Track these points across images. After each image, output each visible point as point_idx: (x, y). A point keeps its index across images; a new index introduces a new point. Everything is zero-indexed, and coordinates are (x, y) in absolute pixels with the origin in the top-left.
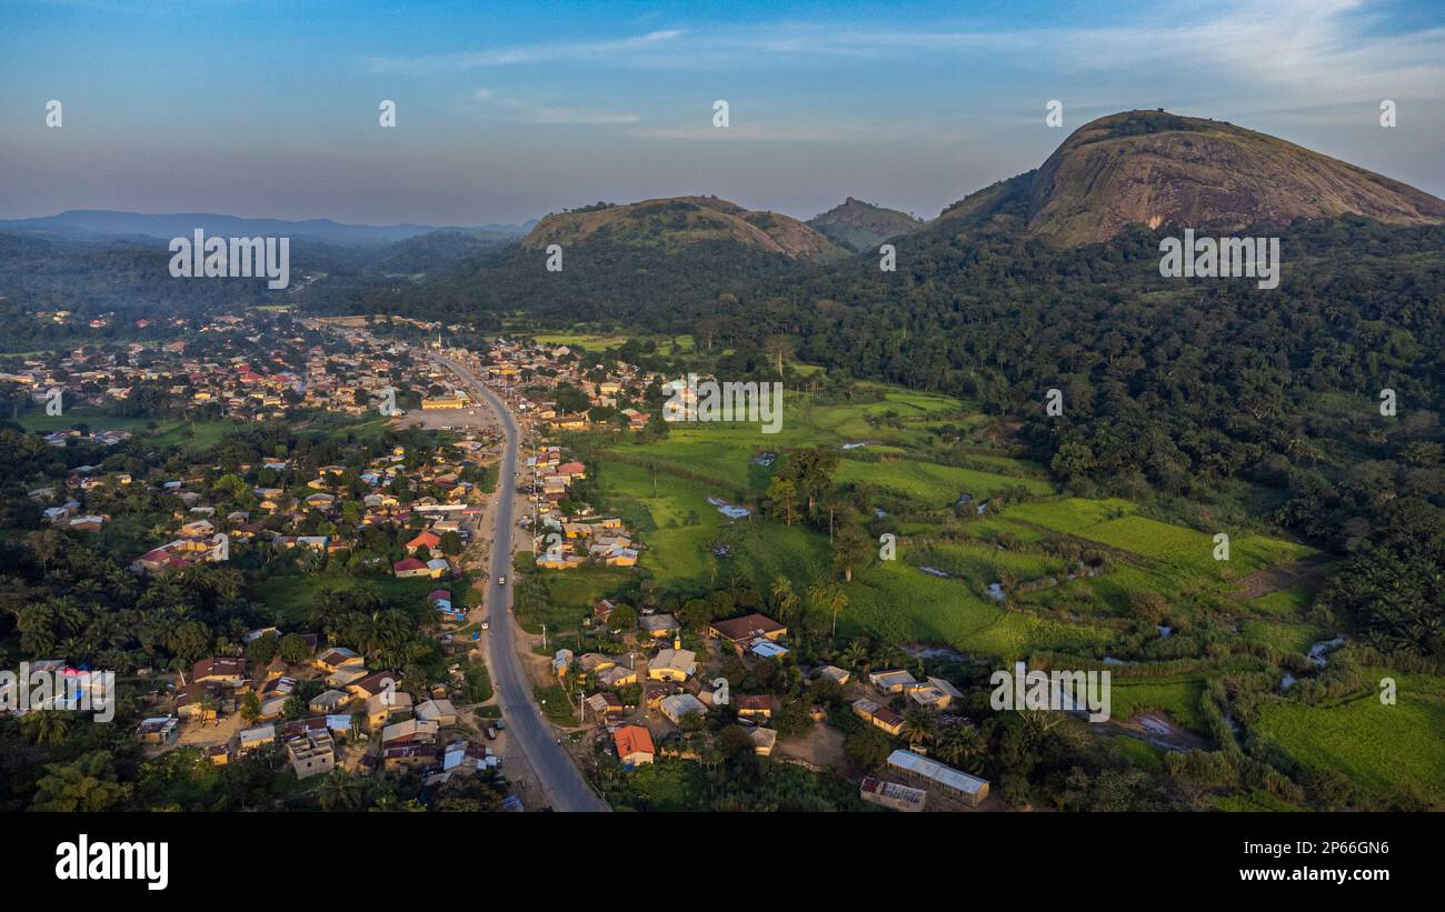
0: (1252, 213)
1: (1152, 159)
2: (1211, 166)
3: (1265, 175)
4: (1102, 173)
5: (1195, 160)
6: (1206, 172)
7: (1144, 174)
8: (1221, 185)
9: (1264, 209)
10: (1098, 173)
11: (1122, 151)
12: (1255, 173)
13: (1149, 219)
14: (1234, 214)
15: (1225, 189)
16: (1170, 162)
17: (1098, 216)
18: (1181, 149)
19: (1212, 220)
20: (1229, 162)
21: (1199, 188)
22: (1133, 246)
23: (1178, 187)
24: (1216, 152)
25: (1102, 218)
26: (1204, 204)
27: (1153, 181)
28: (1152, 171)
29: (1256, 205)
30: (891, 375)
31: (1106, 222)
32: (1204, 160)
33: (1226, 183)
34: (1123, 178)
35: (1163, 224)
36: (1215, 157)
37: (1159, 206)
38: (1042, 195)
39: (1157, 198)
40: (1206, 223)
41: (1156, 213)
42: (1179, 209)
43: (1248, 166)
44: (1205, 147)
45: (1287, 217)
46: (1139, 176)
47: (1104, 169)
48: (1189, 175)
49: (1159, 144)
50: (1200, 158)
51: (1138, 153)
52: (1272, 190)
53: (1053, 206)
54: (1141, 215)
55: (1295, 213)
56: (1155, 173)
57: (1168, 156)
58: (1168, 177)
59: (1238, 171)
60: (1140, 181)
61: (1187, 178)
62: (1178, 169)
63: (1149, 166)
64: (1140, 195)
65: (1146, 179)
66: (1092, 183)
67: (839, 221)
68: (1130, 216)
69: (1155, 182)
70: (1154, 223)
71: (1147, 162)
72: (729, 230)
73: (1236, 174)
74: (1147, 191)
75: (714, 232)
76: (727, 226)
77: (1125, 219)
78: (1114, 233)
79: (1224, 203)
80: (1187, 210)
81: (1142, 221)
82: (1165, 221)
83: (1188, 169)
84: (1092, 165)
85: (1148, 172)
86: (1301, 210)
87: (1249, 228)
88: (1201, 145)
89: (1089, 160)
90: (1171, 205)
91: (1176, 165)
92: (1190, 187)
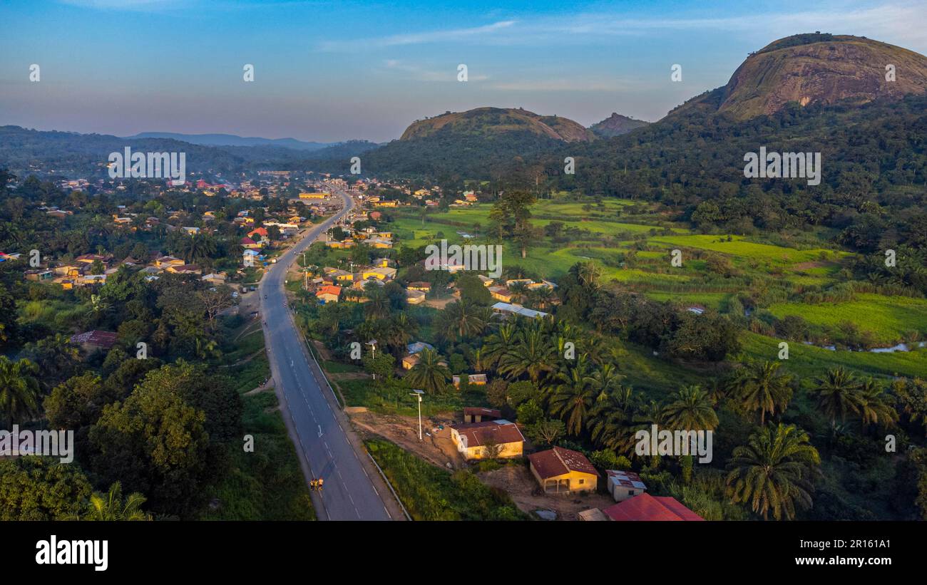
0: (875, 92)
1: (806, 60)
2: (848, 62)
4: (770, 71)
5: (837, 59)
6: (847, 66)
7: (799, 70)
8: (854, 74)
9: (885, 90)
10: (767, 72)
11: (785, 56)
12: (880, 66)
13: (801, 99)
14: (862, 94)
15: (857, 77)
16: (818, 61)
17: (765, 99)
18: (827, 52)
19: (845, 98)
20: (861, 60)
21: (838, 77)
22: (788, 117)
23: (823, 77)
25: (767, 100)
26: (841, 88)
27: (805, 74)
28: (805, 68)
29: (879, 87)
31: (770, 103)
32: (843, 59)
33: (858, 73)
34: (784, 73)
35: (810, 102)
36: (851, 56)
37: (808, 90)
39: (807, 85)
40: (842, 100)
41: (806, 95)
42: (823, 92)
43: (875, 61)
44: (845, 50)
45: (901, 94)
46: (795, 71)
47: (771, 69)
48: (832, 69)
49: (811, 50)
50: (840, 58)
51: (795, 57)
53: (734, 95)
54: (795, 96)
55: (907, 91)
56: (807, 68)
57: (818, 57)
58: (817, 71)
59: (868, 65)
60: (796, 75)
61: (829, 71)
62: (824, 65)
63: (803, 64)
64: (795, 83)
65: (800, 73)
66: (763, 78)
67: (607, 127)
68: (787, 98)
69: (807, 74)
70: (804, 102)
71: (802, 62)
72: (526, 125)
73: (865, 67)
74: (801, 81)
75: (517, 126)
76: (525, 123)
77: (784, 100)
78: (775, 109)
79: (856, 86)
80: (828, 92)
81: (795, 100)
82: (813, 100)
83: (831, 65)
84: (763, 66)
85: (802, 68)
86: (911, 89)
87: (873, 101)
88: (841, 49)
89: (762, 63)
90: (817, 89)
91: (822, 63)
92: (831, 77)
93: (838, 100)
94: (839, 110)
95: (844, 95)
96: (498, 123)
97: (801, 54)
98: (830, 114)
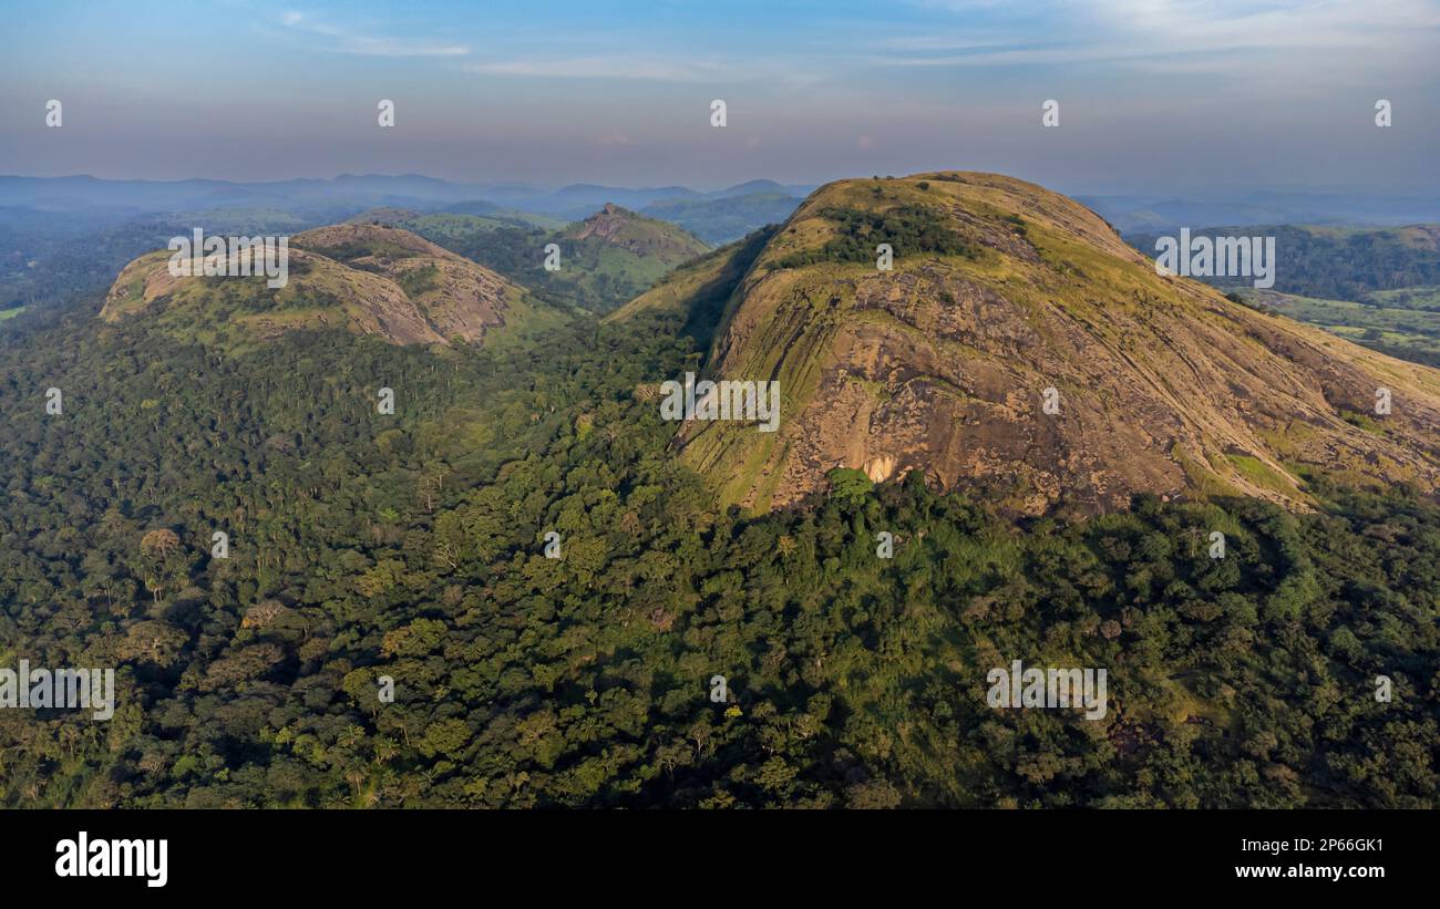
0: (1059, 471)
1: (883, 327)
2: (985, 349)
3: (1082, 378)
4: (797, 345)
5: (958, 336)
6: (980, 366)
7: (868, 359)
8: (1003, 400)
9: (1082, 468)
10: (790, 345)
11: (834, 302)
12: (1064, 372)
13: (871, 463)
14: (1026, 472)
15: (1008, 411)
18: (935, 309)
19: (984, 477)
20: (1019, 344)
21: (962, 402)
23: (924, 396)
24: (994, 321)
26: (969, 443)
27: (882, 376)
28: (880, 355)
29: (1066, 456)
31: (793, 460)
32: (974, 336)
33: (1011, 396)
34: (830, 364)
35: (896, 473)
36: (993, 331)
37: (888, 437)
39: (885, 419)
40: (973, 482)
41: (883, 452)
42: (924, 446)
43: (1053, 354)
44: (977, 309)
45: (1124, 488)
46: (857, 362)
47: (802, 339)
48: (946, 371)
49: (896, 294)
50: (967, 332)
51: (860, 308)
52: (1094, 417)
54: (856, 456)
55: (1139, 482)
56: (886, 359)
57: (910, 322)
58: (909, 372)
60: (858, 373)
61: (940, 377)
62: (926, 356)
63: (877, 342)
64: (857, 404)
65: (870, 372)
66: (781, 362)
68: (836, 454)
69: (884, 377)
70: (880, 471)
71: (874, 331)
73: (1030, 373)
74: (869, 398)
77: (827, 459)
78: (806, 488)
81: (855, 467)
82: (901, 466)
83: (943, 355)
84: (782, 325)
85: (873, 355)
86: (1149, 476)
87: (1053, 508)
88: (968, 304)
89: (780, 311)
90: (911, 435)
91: (923, 345)
92: (945, 401)
93: (965, 478)
95: (979, 465)
97: (873, 306)
98: (942, 530)
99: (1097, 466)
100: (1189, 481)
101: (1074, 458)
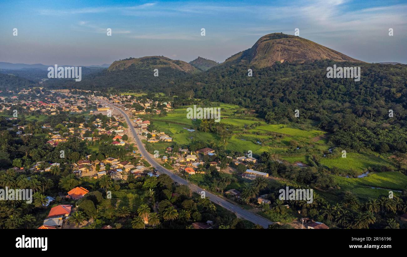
0: (305, 59)
3: (308, 49)
5: (291, 45)
6: (295, 48)
10: (267, 49)
11: (273, 43)
12: (306, 49)
14: (301, 59)
15: (299, 53)
16: (285, 46)
17: (268, 60)
18: (288, 43)
19: (296, 61)
20: (299, 46)
21: (293, 52)
22: (277, 67)
23: (287, 52)
24: (296, 43)
26: (294, 57)
27: (281, 51)
29: (306, 57)
30: (220, 100)
31: (270, 61)
32: (293, 45)
33: (299, 51)
34: (274, 50)
35: (284, 61)
36: (296, 45)
37: (283, 57)
38: (253, 55)
39: (282, 55)
40: (294, 61)
41: (282, 59)
42: (288, 58)
43: (304, 47)
44: (293, 42)
45: (314, 60)
46: (278, 49)
47: (269, 48)
48: (290, 49)
49: (282, 41)
51: (277, 43)
52: (310, 53)
53: (256, 57)
54: (279, 59)
55: (315, 59)
56: (282, 48)
57: (284, 44)
58: (285, 50)
59: (302, 48)
60: (278, 51)
61: (289, 50)
62: (287, 48)
63: (280, 47)
64: (278, 54)
65: (280, 50)
66: (266, 51)
67: (196, 63)
68: (276, 60)
69: (282, 51)
70: (282, 61)
71: (280, 46)
72: (168, 65)
74: (280, 53)
75: (165, 65)
76: (168, 64)
77: (275, 60)
78: (272, 64)
79: (298, 56)
80: (290, 58)
81: (279, 61)
82: (285, 61)
83: (290, 48)
84: (266, 47)
85: (280, 48)
86: (316, 58)
87: (305, 62)
88: (292, 42)
89: (265, 45)
90: (286, 56)
91: (287, 47)
92: (290, 52)
93: (293, 61)
94: (294, 65)
95: (295, 59)
96: (156, 64)
97: (279, 43)
98: (291, 66)
99: (310, 58)
100: (321, 59)
101: (307, 57)
